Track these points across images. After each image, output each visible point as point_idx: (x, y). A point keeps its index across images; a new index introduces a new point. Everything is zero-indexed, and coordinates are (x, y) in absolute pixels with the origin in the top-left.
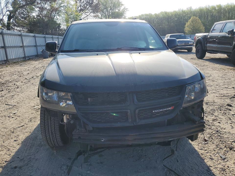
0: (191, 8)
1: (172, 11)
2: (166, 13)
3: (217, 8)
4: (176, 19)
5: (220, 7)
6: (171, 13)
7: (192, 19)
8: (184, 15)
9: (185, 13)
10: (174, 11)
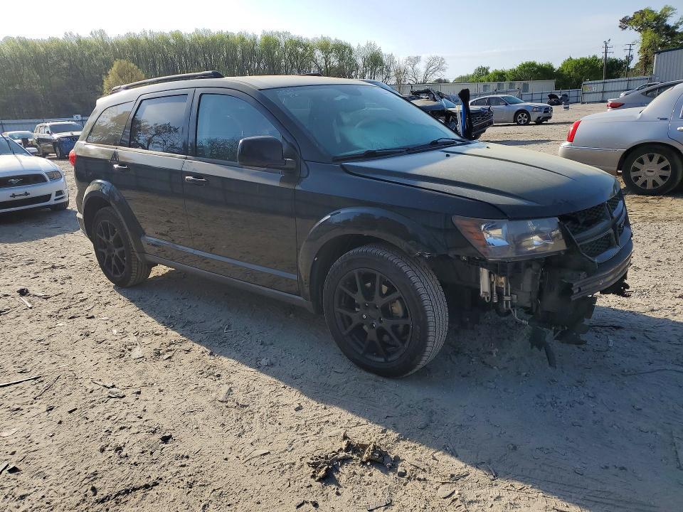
0: (102, 32)
1: (46, 38)
2: (24, 43)
3: (172, 41)
4: (65, 64)
5: (178, 36)
6: (43, 43)
7: (119, 66)
8: (87, 54)
9: (89, 48)
10: (52, 40)
